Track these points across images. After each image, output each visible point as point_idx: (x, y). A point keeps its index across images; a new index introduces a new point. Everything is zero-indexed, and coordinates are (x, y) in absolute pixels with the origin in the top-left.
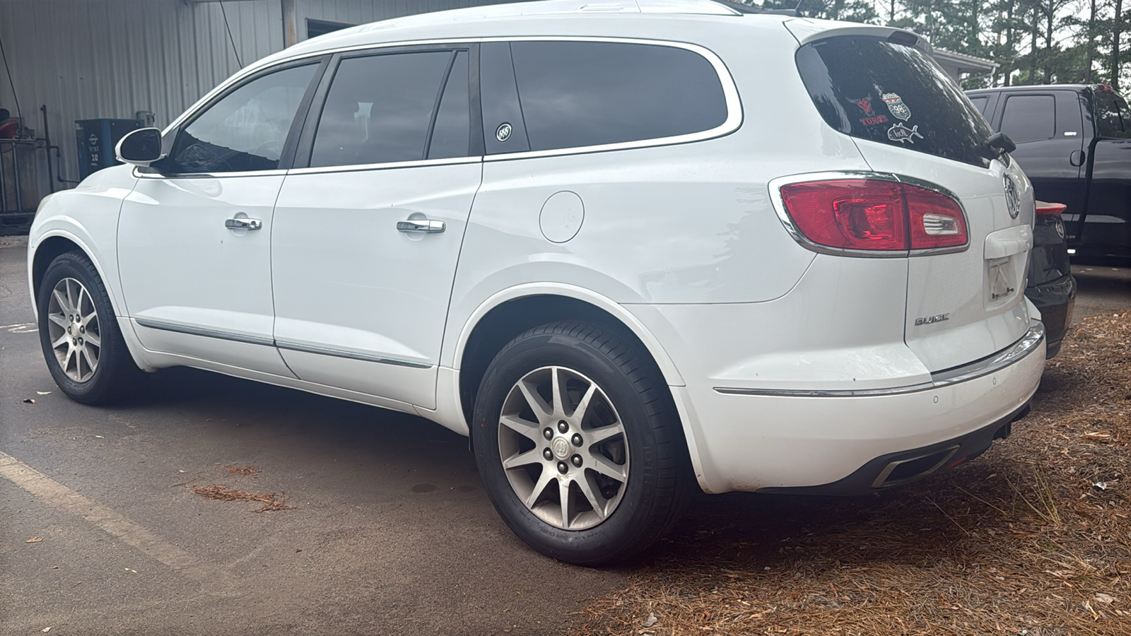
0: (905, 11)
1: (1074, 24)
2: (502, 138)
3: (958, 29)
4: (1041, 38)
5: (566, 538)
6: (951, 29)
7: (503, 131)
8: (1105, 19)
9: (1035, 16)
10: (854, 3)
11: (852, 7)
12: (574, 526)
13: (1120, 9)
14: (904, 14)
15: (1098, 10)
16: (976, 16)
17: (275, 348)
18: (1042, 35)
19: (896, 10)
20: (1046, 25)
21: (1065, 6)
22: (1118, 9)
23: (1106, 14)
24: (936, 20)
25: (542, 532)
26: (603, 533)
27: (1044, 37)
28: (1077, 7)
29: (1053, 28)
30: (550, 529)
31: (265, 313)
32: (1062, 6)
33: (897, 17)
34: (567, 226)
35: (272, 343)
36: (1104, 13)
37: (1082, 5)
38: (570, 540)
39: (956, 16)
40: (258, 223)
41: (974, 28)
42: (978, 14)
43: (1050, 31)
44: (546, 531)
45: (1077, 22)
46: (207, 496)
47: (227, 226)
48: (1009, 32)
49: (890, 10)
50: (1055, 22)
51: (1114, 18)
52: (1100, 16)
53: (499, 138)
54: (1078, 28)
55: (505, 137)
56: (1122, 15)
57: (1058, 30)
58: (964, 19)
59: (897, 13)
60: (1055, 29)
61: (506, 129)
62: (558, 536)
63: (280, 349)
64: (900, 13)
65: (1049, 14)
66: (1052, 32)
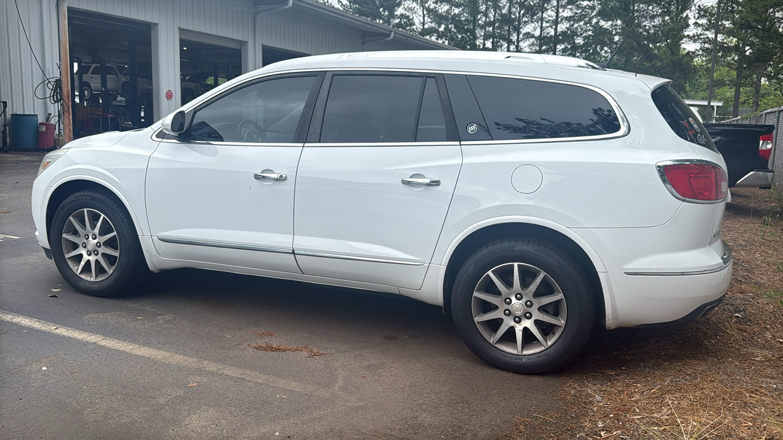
0: (431, 22)
1: (532, 38)
2: (471, 132)
3: (463, 37)
4: (513, 46)
5: (521, 359)
6: (460, 36)
7: (471, 127)
8: (548, 36)
9: (509, 31)
10: (400, 15)
11: (399, 17)
12: (525, 352)
13: (557, 30)
14: (430, 25)
15: (544, 29)
16: (475, 29)
17: (293, 255)
18: (514, 43)
19: (426, 21)
20: (516, 38)
21: (526, 26)
22: (556, 30)
23: (549, 33)
24: (450, 30)
25: (504, 357)
26: (548, 355)
27: (514, 45)
28: (534, 27)
29: (520, 39)
30: (509, 355)
31: (287, 233)
32: (525, 26)
33: (426, 26)
34: (531, 185)
35: (291, 251)
36: (548, 32)
37: (537, 26)
38: (524, 360)
39: (464, 29)
40: (284, 176)
41: (473, 37)
42: (476, 28)
43: (518, 41)
44: (506, 357)
45: (533, 36)
46: (265, 349)
47: (255, 178)
48: (493, 41)
49: (422, 21)
50: (521, 36)
51: (553, 35)
52: (546, 33)
53: (469, 132)
54: (532, 40)
55: (473, 131)
56: (558, 34)
57: (523, 41)
58: (468, 30)
59: (427, 23)
60: (521, 40)
61: (473, 126)
62: (515, 359)
63: (296, 255)
64: (428, 24)
65: (517, 30)
66: (519, 42)
